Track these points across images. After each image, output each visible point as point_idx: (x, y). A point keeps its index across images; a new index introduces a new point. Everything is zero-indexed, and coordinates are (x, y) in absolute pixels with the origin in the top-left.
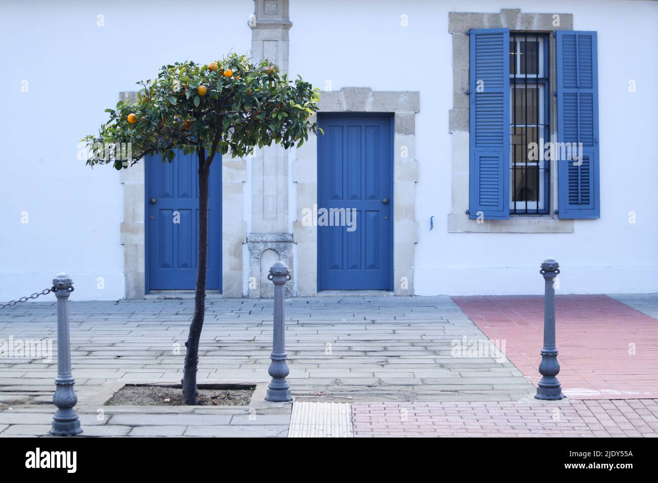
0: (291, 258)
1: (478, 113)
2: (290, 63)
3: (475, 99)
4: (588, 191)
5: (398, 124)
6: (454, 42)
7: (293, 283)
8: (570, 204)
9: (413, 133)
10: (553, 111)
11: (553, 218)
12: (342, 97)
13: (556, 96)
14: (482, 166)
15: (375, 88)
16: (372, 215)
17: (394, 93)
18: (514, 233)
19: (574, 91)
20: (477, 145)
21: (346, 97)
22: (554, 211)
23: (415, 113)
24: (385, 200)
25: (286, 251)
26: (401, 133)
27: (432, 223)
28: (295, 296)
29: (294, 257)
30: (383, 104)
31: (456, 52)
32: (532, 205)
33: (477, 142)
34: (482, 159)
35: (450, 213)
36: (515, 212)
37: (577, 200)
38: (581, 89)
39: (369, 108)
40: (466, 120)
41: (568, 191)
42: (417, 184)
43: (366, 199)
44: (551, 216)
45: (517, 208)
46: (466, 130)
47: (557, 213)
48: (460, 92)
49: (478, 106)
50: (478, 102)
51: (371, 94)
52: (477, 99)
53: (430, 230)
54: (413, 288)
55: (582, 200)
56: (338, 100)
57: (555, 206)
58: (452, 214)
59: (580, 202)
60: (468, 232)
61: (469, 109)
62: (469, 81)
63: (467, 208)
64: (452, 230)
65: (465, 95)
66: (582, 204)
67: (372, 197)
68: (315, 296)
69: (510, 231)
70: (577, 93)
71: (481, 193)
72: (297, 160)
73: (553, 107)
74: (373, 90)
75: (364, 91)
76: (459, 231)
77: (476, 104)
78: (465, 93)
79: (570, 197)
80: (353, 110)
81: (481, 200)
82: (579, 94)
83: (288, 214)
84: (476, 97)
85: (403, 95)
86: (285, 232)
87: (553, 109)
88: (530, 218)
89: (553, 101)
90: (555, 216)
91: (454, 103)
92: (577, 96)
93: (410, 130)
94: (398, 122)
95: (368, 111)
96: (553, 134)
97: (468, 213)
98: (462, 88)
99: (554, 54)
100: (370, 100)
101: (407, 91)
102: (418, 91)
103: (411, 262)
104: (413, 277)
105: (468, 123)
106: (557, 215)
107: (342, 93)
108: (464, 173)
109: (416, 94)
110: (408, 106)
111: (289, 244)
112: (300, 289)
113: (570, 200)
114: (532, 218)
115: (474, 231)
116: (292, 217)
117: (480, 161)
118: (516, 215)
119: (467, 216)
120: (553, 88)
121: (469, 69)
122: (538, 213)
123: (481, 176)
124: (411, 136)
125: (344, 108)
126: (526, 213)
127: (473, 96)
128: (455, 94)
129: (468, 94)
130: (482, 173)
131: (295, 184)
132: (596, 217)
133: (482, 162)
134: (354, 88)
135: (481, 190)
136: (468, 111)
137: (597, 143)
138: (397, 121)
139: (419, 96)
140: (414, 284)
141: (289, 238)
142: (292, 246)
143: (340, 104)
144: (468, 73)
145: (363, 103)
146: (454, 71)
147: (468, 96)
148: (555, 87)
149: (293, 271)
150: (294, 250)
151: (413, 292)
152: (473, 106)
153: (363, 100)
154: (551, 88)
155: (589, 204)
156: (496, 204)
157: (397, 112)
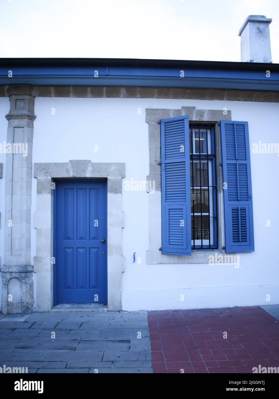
0: (31, 284)
1: (167, 178)
2: (33, 143)
3: (165, 168)
4: (246, 232)
5: (109, 186)
6: (149, 128)
7: (34, 302)
8: (234, 242)
9: (121, 192)
10: (220, 176)
11: (222, 252)
12: (70, 167)
13: (222, 166)
14: (170, 215)
15: (94, 161)
16: (94, 250)
17: (107, 164)
18: (194, 263)
19: (234, 162)
20: (167, 201)
21: (73, 167)
22: (222, 247)
23: (122, 178)
24: (102, 240)
25: (26, 279)
26: (111, 192)
27: (134, 258)
28: (35, 311)
29: (34, 283)
30: (99, 172)
31: (151, 136)
32: (206, 242)
33: (167, 198)
34: (170, 210)
35: (148, 250)
36: (194, 248)
37: (239, 239)
38: (238, 161)
39: (88, 175)
40: (158, 183)
41: (232, 233)
42: (124, 229)
43: (90, 240)
44: (219, 251)
45: (195, 245)
46: (158, 190)
47: (224, 248)
48: (154, 163)
49: (167, 173)
50: (167, 170)
51: (90, 164)
52: (167, 167)
53: (133, 262)
54: (121, 305)
55: (242, 239)
56: (67, 169)
57: (222, 243)
58: (149, 250)
59: (240, 241)
60: (161, 263)
61: (161, 175)
62: (161, 156)
63: (160, 246)
64: (150, 262)
65: (158, 165)
66: (242, 241)
67: (94, 238)
68: (50, 311)
69: (191, 262)
70: (236, 164)
71: (170, 235)
72: (37, 212)
73: (219, 173)
74: (92, 162)
75: (86, 163)
76: (155, 263)
77: (166, 172)
78: (158, 164)
79: (233, 237)
80: (77, 176)
81: (170, 240)
82: (237, 164)
83: (30, 251)
84: (166, 166)
85: (113, 165)
86: (28, 264)
87: (220, 175)
88: (205, 252)
89: (219, 170)
90: (223, 251)
91: (150, 171)
92: (236, 166)
93: (118, 190)
94: (110, 185)
95: (88, 177)
96: (220, 193)
97: (161, 250)
98: (156, 161)
99: (219, 137)
100: (90, 169)
101: (117, 163)
102: (123, 162)
103: (119, 286)
104: (121, 297)
105: (160, 185)
106: (224, 250)
107: (70, 164)
108: (158, 221)
109: (123, 165)
110: (117, 173)
111: (29, 274)
112: (39, 306)
113: (233, 239)
114: (207, 252)
115: (166, 263)
116: (33, 254)
117: (169, 212)
118: (195, 250)
119: (160, 252)
120: (219, 161)
121: (161, 147)
122: (210, 248)
123: (170, 223)
124: (119, 195)
125: (71, 175)
126: (202, 248)
127: (163, 166)
128: (151, 164)
129: (160, 164)
130: (170, 220)
131: (36, 229)
132: (252, 251)
133: (170, 213)
134: (78, 161)
135: (170, 233)
136: (160, 176)
137: (251, 198)
138: (109, 183)
139: (125, 166)
140: (122, 302)
141: (30, 269)
142: (33, 275)
143: (68, 171)
144: (160, 150)
145: (85, 171)
146: (149, 148)
147: (160, 166)
148: (220, 160)
149: (33, 293)
150: (34, 277)
151: (121, 308)
152: (163, 173)
153: (84, 168)
154: (218, 161)
155: (246, 241)
156: (181, 244)
157: (109, 178)
